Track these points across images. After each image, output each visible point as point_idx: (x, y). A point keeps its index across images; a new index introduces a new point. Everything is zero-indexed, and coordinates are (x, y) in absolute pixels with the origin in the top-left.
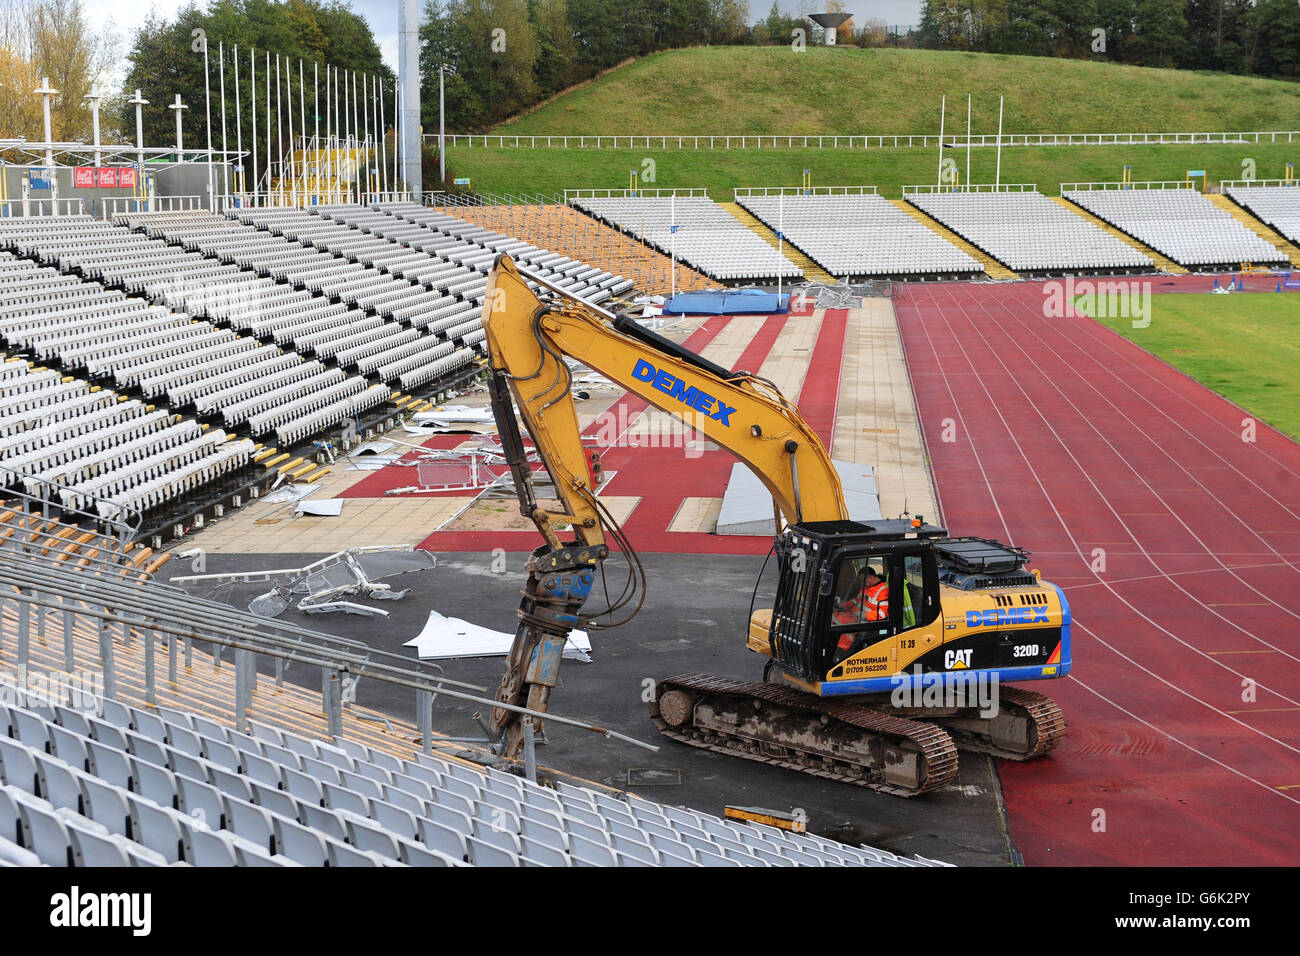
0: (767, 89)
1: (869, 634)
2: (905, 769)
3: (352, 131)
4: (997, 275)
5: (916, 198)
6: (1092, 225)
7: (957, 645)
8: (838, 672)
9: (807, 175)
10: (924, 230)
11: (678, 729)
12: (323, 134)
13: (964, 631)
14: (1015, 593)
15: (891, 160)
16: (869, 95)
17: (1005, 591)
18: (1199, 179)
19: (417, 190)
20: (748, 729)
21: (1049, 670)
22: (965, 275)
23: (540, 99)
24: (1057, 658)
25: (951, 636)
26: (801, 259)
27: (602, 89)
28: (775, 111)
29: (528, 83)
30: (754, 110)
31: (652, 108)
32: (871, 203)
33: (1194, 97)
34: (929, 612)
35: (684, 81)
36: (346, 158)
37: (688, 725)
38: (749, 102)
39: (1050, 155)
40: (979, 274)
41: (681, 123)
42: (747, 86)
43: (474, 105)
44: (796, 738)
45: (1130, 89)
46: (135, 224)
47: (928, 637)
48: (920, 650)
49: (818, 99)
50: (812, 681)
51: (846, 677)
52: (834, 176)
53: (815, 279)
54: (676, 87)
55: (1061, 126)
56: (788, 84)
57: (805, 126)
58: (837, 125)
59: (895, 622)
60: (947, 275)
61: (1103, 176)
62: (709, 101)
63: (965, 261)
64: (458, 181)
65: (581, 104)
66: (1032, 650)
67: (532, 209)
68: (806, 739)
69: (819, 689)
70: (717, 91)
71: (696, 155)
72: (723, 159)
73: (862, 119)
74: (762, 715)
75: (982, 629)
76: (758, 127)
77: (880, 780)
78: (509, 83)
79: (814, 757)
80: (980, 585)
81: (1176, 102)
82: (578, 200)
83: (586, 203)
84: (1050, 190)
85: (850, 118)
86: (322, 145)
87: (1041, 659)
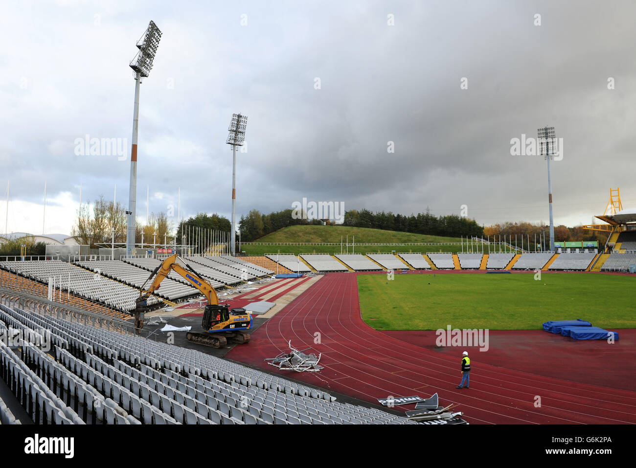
0: (310, 234)
1: (217, 322)
2: (218, 344)
3: (219, 242)
4: (350, 270)
5: (337, 256)
6: (371, 261)
7: (232, 324)
8: (212, 329)
9: (314, 251)
10: (337, 262)
11: (190, 340)
12: (217, 242)
13: (233, 322)
14: (242, 316)
15: (334, 248)
16: (331, 235)
17: (241, 316)
18: (393, 252)
19: (234, 254)
20: (199, 339)
21: (248, 328)
22: (344, 271)
23: (264, 236)
24: (249, 326)
25: (231, 323)
26: (311, 267)
27: (277, 233)
28: (312, 238)
29: (261, 232)
30: (308, 238)
31: (286, 237)
32: (328, 256)
33: (395, 236)
34: (227, 319)
35: (294, 232)
36: (221, 246)
37: (191, 339)
38: (307, 236)
39: (366, 247)
40: (347, 271)
41: (292, 240)
42: (306, 233)
43: (250, 236)
44: (205, 340)
45: (383, 234)
46: (162, 260)
47: (227, 323)
48: (226, 325)
49: (321, 236)
50: (207, 330)
51: (213, 330)
52: (320, 251)
53: (314, 272)
54: (292, 233)
55: (369, 242)
56: (315, 233)
57: (318, 242)
58: (324, 241)
59: (221, 320)
60: (341, 271)
61: (375, 251)
62: (298, 236)
63: (344, 268)
64: (243, 252)
65: (272, 236)
66: (245, 325)
67: (257, 257)
68: (206, 340)
69: (208, 332)
70: (300, 234)
71: (294, 247)
72: (299, 247)
73: (329, 240)
74: (201, 337)
75: (236, 321)
76: (308, 241)
77: (215, 346)
78: (258, 232)
79: (207, 343)
80: (237, 315)
81: (392, 237)
82: (267, 256)
83: (268, 256)
84: (364, 254)
85: (327, 240)
86: (217, 244)
87: (247, 326)
